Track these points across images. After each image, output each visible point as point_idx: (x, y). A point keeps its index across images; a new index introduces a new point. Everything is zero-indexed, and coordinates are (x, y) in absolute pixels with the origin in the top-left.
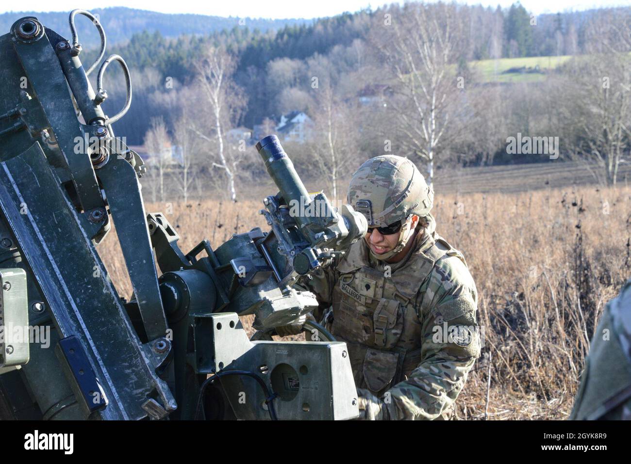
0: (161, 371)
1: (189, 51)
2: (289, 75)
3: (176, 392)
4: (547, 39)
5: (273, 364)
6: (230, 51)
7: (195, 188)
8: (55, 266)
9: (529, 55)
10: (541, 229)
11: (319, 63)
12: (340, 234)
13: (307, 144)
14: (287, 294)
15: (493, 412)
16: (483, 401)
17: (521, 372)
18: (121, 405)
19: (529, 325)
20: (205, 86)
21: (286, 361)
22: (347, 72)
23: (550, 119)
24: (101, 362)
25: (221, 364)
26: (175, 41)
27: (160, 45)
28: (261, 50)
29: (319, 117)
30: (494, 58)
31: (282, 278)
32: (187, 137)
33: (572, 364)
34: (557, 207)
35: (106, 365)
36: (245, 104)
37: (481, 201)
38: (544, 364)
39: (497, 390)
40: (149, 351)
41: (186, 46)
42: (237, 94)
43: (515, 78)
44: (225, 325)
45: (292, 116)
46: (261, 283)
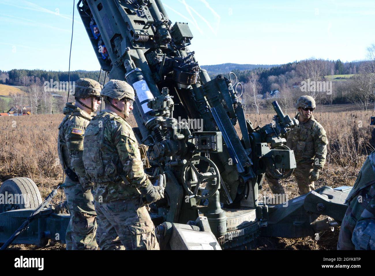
0: (249, 156)
1: (246, 74)
2: (274, 80)
3: (253, 161)
4: (347, 70)
5: (275, 155)
6: (257, 74)
7: (248, 110)
8: (225, 131)
9: (342, 74)
10: (344, 122)
11: (282, 77)
12: (292, 125)
13: (278, 99)
14: (279, 139)
15: (330, 169)
16: (327, 167)
17: (338, 160)
18: (240, 163)
19: (340, 148)
20: (251, 83)
21: (279, 154)
22: (290, 79)
23: (348, 92)
24: (235, 153)
25: (263, 155)
26: (243, 72)
27: (239, 73)
28: (266, 73)
29: (282, 91)
30: (332, 75)
31: (277, 135)
32: (246, 97)
33: (352, 158)
34: (349, 116)
35: (237, 154)
36: (262, 88)
37: (328, 114)
38: (344, 158)
39: (331, 164)
40: (246, 151)
41: (246, 73)
42: (259, 85)
43: (338, 80)
44: (264, 146)
45: (275, 91)
46: (272, 136)
